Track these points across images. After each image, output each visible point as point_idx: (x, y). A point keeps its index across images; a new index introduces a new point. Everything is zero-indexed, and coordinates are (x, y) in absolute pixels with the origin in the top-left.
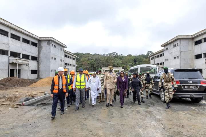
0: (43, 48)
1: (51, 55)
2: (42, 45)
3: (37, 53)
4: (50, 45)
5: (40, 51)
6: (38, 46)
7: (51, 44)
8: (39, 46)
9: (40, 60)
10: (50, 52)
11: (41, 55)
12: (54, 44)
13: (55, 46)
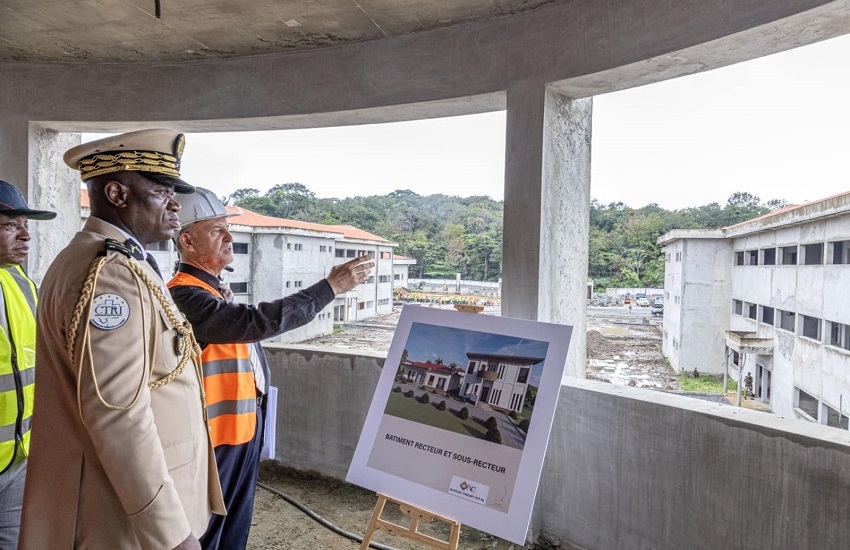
0: (263, 255)
1: (284, 276)
2: (260, 247)
3: (248, 271)
4: (281, 248)
5: (257, 265)
6: (249, 251)
7: (285, 245)
8: (253, 249)
9: (255, 289)
10: (282, 269)
11: (258, 276)
12: (293, 241)
13: (298, 247)
